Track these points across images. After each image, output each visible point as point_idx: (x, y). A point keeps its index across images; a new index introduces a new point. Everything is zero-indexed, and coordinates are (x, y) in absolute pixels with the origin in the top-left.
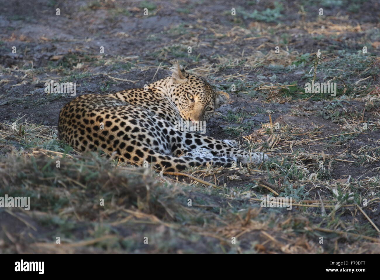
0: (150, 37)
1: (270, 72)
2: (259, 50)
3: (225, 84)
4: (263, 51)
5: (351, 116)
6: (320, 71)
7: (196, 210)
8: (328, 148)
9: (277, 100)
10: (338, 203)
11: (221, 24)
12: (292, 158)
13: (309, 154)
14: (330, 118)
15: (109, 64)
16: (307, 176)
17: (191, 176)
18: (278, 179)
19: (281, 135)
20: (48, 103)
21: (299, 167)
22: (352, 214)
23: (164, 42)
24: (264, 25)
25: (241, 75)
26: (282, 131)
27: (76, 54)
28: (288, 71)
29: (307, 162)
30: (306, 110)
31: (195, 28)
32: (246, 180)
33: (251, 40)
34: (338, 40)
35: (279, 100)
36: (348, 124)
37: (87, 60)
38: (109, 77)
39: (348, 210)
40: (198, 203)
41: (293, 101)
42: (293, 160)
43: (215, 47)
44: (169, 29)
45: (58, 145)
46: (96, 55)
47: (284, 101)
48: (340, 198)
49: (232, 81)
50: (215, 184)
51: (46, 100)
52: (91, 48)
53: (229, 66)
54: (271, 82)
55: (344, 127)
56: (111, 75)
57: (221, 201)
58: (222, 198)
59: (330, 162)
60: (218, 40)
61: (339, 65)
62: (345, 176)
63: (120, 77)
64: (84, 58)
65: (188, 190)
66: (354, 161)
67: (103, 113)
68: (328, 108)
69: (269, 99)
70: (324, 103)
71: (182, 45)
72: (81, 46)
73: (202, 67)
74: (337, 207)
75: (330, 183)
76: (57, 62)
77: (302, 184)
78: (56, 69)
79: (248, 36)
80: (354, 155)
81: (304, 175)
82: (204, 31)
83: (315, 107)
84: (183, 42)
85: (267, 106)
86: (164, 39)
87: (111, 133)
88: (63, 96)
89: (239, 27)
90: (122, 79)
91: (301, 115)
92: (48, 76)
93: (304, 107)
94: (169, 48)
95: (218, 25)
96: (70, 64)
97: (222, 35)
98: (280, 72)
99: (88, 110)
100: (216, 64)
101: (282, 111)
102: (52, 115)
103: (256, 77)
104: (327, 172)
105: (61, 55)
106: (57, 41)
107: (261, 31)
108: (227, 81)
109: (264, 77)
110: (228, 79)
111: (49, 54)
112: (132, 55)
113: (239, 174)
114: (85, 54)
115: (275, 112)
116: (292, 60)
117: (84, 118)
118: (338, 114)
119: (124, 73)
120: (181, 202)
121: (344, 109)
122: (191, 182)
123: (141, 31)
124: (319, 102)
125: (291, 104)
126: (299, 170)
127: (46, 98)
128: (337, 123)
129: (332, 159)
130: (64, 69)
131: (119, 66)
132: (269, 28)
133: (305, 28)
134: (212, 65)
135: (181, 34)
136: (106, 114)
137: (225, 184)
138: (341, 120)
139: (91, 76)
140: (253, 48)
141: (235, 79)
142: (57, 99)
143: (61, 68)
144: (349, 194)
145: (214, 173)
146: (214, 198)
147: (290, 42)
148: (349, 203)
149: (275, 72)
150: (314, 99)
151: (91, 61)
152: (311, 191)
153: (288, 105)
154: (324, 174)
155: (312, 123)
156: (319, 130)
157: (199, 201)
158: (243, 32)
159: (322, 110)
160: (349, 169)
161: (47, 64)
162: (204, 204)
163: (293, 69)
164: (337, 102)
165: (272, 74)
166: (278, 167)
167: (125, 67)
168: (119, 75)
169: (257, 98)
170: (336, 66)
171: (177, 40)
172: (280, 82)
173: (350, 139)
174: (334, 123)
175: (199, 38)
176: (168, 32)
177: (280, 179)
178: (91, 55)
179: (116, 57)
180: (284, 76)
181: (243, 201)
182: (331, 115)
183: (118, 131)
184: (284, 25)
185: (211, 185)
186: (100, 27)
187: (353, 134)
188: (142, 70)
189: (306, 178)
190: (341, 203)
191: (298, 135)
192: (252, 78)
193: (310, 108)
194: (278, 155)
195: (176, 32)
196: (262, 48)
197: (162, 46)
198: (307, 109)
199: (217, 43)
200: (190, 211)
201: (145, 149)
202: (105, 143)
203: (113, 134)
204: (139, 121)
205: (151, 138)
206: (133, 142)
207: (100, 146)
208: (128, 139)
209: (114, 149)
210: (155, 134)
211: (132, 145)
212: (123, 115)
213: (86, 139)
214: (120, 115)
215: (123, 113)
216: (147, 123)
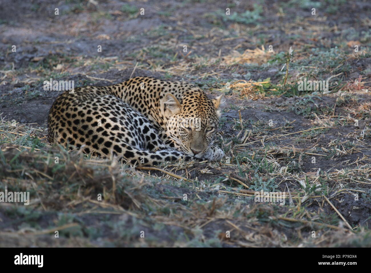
0: (130, 39)
1: (245, 70)
2: (236, 50)
3: (200, 82)
4: (240, 51)
5: (322, 112)
6: (293, 68)
7: (163, 201)
8: (299, 143)
9: (250, 96)
10: (306, 194)
11: (201, 26)
12: (263, 152)
13: (280, 148)
14: (301, 114)
15: (89, 64)
16: (277, 170)
17: (163, 170)
18: (248, 173)
19: (254, 130)
20: (26, 102)
21: (270, 161)
22: (320, 205)
23: (144, 43)
24: (243, 27)
25: (216, 73)
26: (254, 126)
27: (57, 56)
28: (262, 69)
29: (278, 155)
30: (278, 106)
31: (174, 30)
32: (217, 174)
33: (229, 41)
34: (314, 40)
35: (252, 97)
36: (319, 119)
37: (67, 61)
38: (87, 76)
39: (316, 201)
40: (166, 194)
41: (266, 98)
42: (264, 154)
43: (194, 47)
44: (149, 30)
45: (32, 140)
46: (76, 56)
47: (257, 98)
48: (307, 190)
49: (207, 79)
50: (186, 177)
51: (23, 99)
52: (72, 50)
53: (204, 65)
54: (245, 79)
55: (315, 122)
56: (89, 75)
57: (189, 193)
58: (191, 190)
59: (301, 155)
60: (197, 41)
61: (312, 62)
62: (314, 169)
63: (98, 77)
64: (64, 59)
65: (157, 182)
66: (324, 154)
68: (299, 103)
69: (242, 96)
70: (296, 99)
71: (160, 46)
72: (62, 48)
73: (179, 66)
74: (305, 198)
75: (300, 175)
76: (38, 63)
77: (272, 177)
78: (36, 70)
79: (226, 37)
80: (324, 148)
81: (274, 168)
82: (183, 32)
83: (287, 102)
84: (162, 43)
85: (240, 103)
86: (144, 40)
88: (40, 95)
89: (218, 28)
90: (99, 79)
91: (273, 111)
92: (28, 76)
93: (276, 103)
94: (148, 49)
95: (198, 27)
96: (50, 66)
97: (200, 36)
98: (254, 70)
99: (72, 104)
100: (193, 63)
101: (255, 108)
102: (30, 113)
103: (231, 74)
104: (297, 166)
105: (42, 56)
106: (39, 43)
107: (240, 32)
108: (202, 79)
109: (239, 75)
110: (203, 77)
111: (30, 56)
112: (111, 56)
113: (210, 168)
114: (65, 55)
115: (248, 108)
116: (268, 59)
117: (67, 112)
118: (310, 110)
119: (101, 73)
120: (149, 194)
121: (315, 104)
122: (163, 175)
123: (122, 33)
124: (291, 98)
125: (264, 100)
126: (269, 164)
127: (23, 97)
128: (308, 118)
129: (302, 153)
130: (43, 70)
131: (98, 66)
132: (248, 29)
133: (283, 29)
134: (189, 64)
135: (160, 36)
136: (88, 109)
137: (197, 178)
138: (312, 115)
139: (69, 76)
140: (230, 48)
141: (209, 77)
142: (34, 98)
143: (42, 69)
144: (316, 185)
145: (185, 167)
146: (183, 190)
147: (267, 42)
148: (316, 194)
149: (249, 70)
150: (286, 95)
151: (71, 62)
152: (281, 183)
153: (261, 102)
154: (294, 167)
155: (284, 118)
156: (290, 125)
157: (168, 193)
158: (222, 34)
159: (294, 106)
160: (319, 163)
161: (27, 65)
162: (173, 196)
163: (267, 67)
164: (308, 98)
165: (246, 72)
166: (249, 161)
167: (104, 67)
168: (97, 75)
169: (231, 95)
170: (309, 63)
171: (156, 41)
172: (254, 80)
173: (320, 134)
174: (305, 118)
175: (178, 39)
176: (148, 33)
177: (251, 172)
178: (71, 56)
179: (96, 59)
180: (258, 74)
181: (211, 193)
182: (303, 111)
183: (98, 127)
184: (263, 26)
185: (182, 178)
186: (83, 30)
187: (324, 129)
188: (120, 70)
189: (277, 171)
190: (308, 194)
191: (269, 130)
192: (226, 76)
193: (282, 104)
194: (250, 149)
195: (156, 34)
196: (239, 48)
197: (142, 47)
198: (280, 105)
199: (195, 44)
200: (157, 203)
201: (123, 145)
202: (84, 137)
203: (92, 129)
204: (119, 119)
205: (129, 138)
206: (112, 139)
207: (78, 139)
208: (107, 135)
209: (92, 144)
210: (133, 134)
211: (111, 141)
212: (105, 111)
213: (65, 131)
214: (102, 111)
215: (105, 109)
216: (127, 121)
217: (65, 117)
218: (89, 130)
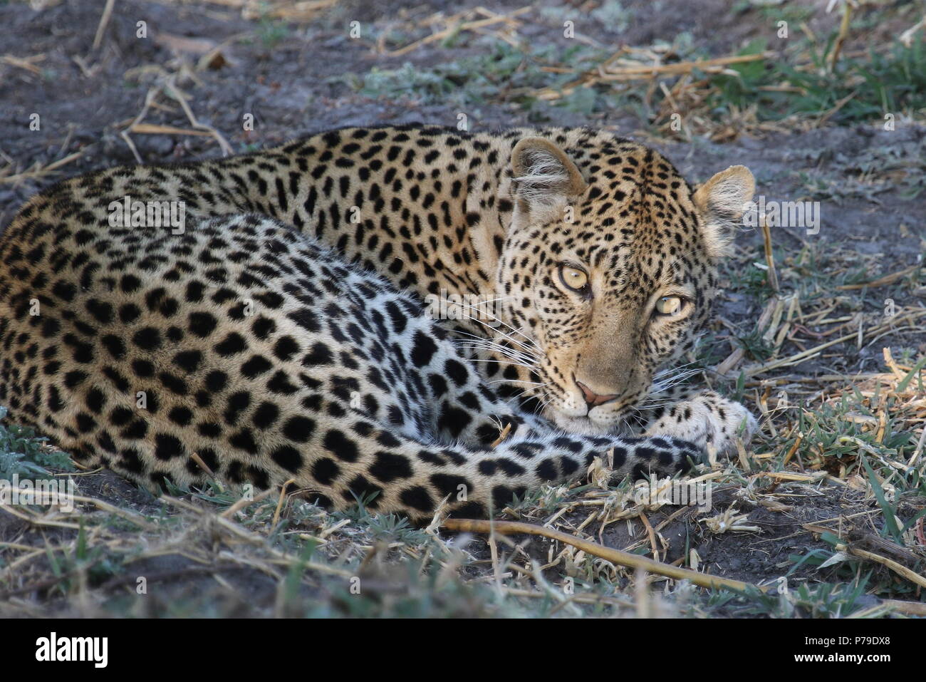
17: (546, 530)
50: (651, 555)
67: (172, 276)
87: (214, 361)
99: (104, 260)
113: (743, 507)
117: (89, 296)
122: (551, 552)
136: (187, 278)
137: (694, 552)
145: (639, 509)
183: (244, 357)
201: (363, 429)
202: (189, 402)
203: (221, 368)
204: (325, 317)
205: (379, 394)
206: (313, 403)
207: (163, 414)
208: (290, 390)
209: (228, 431)
210: (388, 374)
211: (308, 413)
212: (261, 284)
213: (97, 380)
214: (248, 287)
215: (258, 275)
216: (353, 319)
217: (85, 316)
218: (208, 370)
